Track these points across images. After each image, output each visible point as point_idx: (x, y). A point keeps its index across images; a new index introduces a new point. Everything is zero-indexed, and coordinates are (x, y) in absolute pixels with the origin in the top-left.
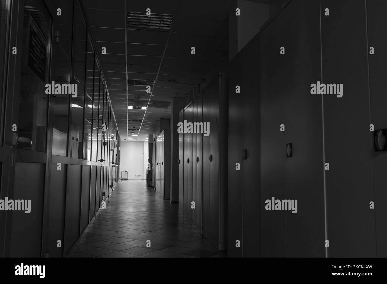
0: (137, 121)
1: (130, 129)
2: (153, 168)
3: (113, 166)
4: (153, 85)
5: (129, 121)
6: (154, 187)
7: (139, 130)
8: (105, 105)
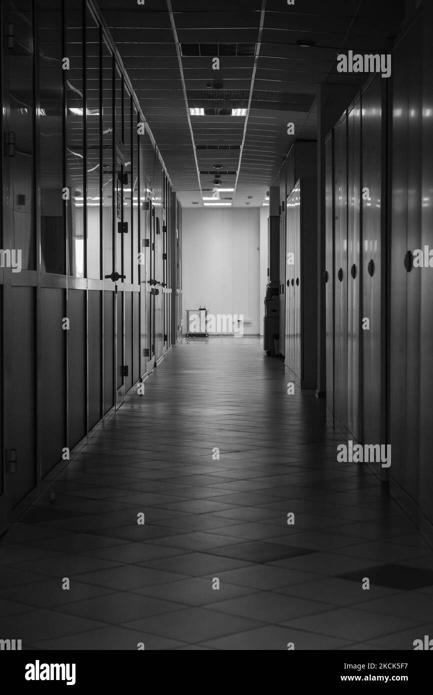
0: (226, 148)
1: (206, 173)
3: (155, 292)
5: (198, 148)
7: (235, 173)
8: (118, 107)
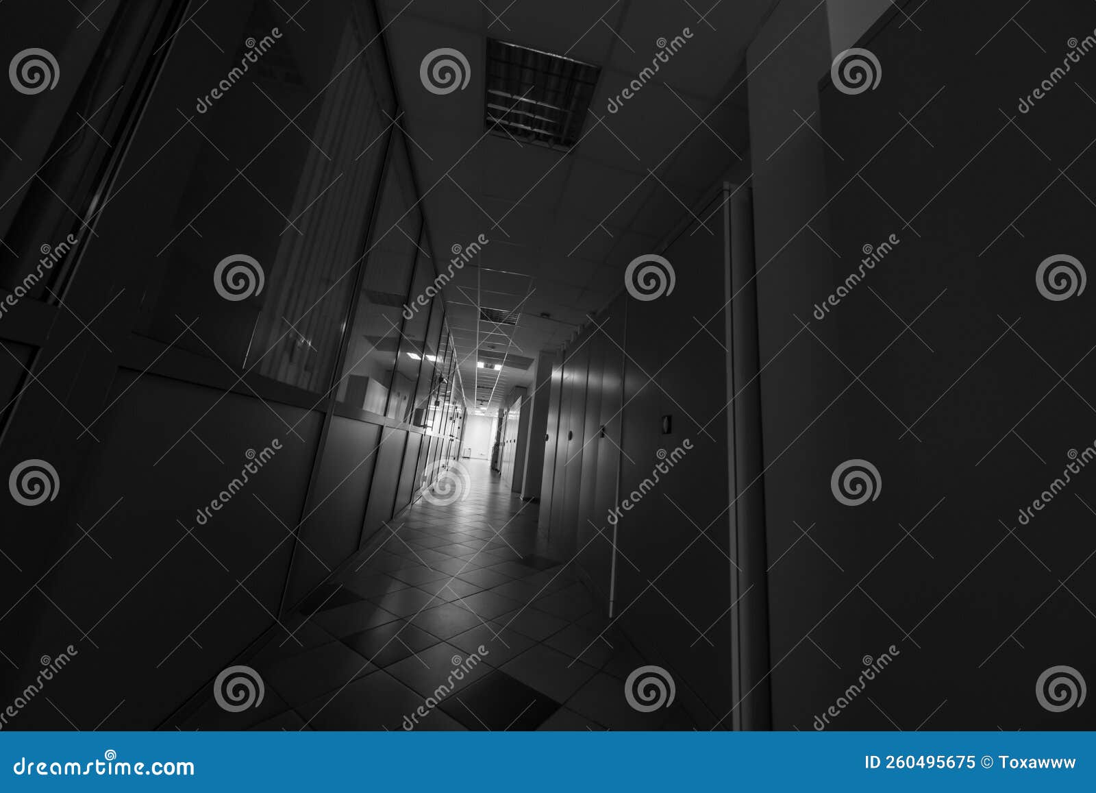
0: (488, 388)
1: (478, 400)
2: (501, 447)
3: (452, 440)
4: (514, 324)
5: (478, 385)
6: (498, 471)
7: (489, 401)
